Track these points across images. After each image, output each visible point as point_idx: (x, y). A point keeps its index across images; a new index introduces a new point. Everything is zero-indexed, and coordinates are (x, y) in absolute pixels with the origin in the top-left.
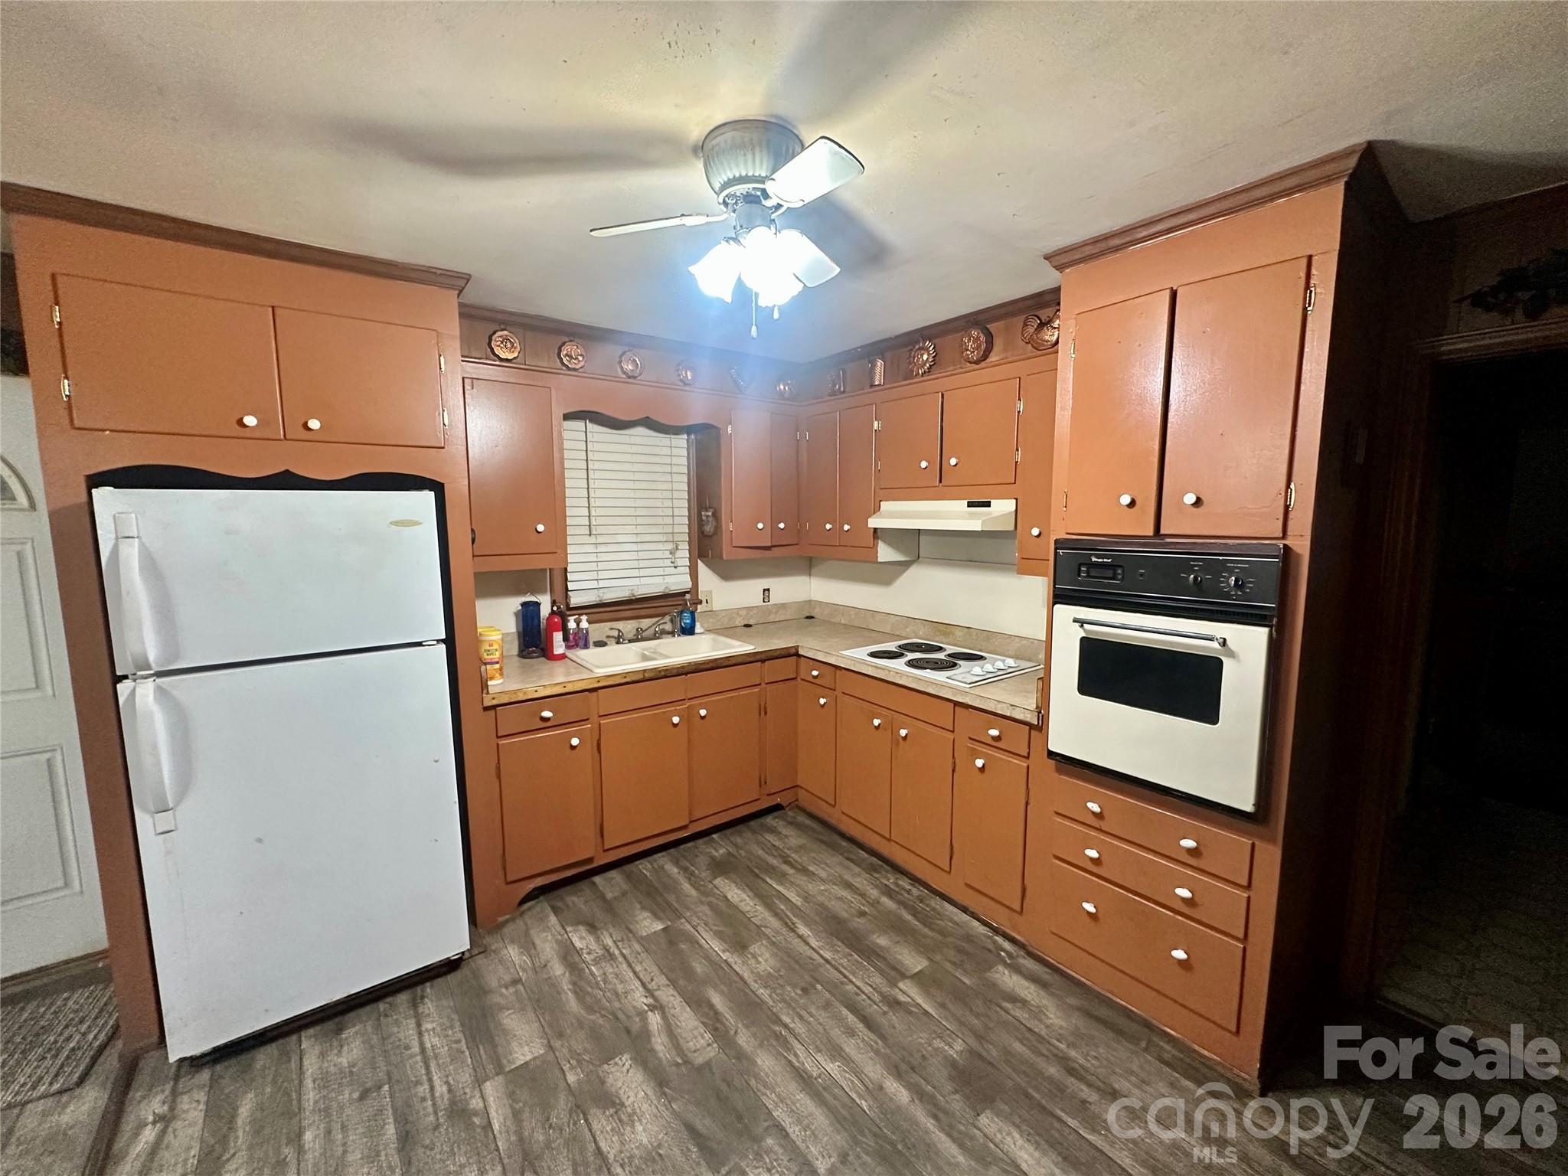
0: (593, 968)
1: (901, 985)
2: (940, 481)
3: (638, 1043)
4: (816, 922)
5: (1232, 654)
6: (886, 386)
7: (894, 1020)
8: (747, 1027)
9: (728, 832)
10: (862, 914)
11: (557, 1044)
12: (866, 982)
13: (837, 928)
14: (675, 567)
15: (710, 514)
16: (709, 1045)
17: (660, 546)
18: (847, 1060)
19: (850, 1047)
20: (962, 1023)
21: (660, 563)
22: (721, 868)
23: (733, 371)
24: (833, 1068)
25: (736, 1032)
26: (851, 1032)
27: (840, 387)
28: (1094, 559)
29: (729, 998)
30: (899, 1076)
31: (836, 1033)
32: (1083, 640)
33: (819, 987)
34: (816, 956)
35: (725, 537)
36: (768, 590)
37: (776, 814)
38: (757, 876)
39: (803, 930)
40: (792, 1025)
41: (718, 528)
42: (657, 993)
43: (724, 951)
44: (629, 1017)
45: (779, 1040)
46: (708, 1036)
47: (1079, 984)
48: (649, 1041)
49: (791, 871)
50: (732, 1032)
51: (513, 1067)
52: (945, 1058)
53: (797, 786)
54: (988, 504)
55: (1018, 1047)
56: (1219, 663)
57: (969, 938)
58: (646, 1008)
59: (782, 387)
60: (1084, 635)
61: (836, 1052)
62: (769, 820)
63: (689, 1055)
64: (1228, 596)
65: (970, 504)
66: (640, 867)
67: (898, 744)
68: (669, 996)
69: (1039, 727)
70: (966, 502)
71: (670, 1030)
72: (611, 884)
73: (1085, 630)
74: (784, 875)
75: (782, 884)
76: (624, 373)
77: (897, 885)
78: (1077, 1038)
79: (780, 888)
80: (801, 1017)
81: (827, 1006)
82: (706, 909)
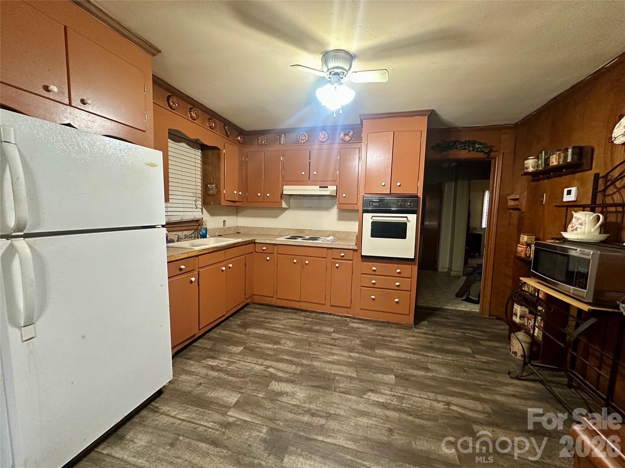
0: (229, 367)
1: (332, 335)
2: (309, 179)
3: (273, 377)
4: (294, 330)
5: (409, 221)
6: (285, 145)
7: (337, 342)
8: (303, 359)
9: (234, 316)
10: (305, 324)
11: (244, 391)
12: (322, 338)
13: (300, 329)
14: (196, 208)
15: (214, 186)
16: (297, 368)
17: (191, 198)
18: (337, 354)
19: (334, 351)
20: (354, 337)
21: (191, 206)
22: (245, 326)
23: (226, 128)
24: (335, 357)
25: (301, 361)
26: (332, 349)
27: (265, 143)
28: (374, 200)
29: (288, 355)
30: (352, 352)
31: (328, 350)
32: (372, 222)
33: (312, 343)
34: (302, 337)
35: (222, 196)
36: (225, 221)
37: (247, 307)
38: (260, 325)
39: (292, 333)
40: (315, 354)
41: (219, 192)
42: (264, 364)
43: (274, 346)
44: (262, 373)
45: (316, 358)
46: (294, 366)
47: (370, 320)
48: (276, 375)
49: (271, 320)
50: (300, 362)
51: (233, 404)
52: (357, 344)
53: (254, 295)
54: (327, 187)
55: (369, 336)
56: (406, 224)
57: (336, 320)
58: (265, 369)
59: (239, 138)
60: (372, 221)
61: (333, 354)
62: (246, 309)
63: (294, 372)
64: (407, 208)
65: (320, 187)
66: (210, 335)
67: (304, 266)
68: (268, 363)
69: (358, 250)
70: (319, 186)
71: (279, 370)
72: (203, 343)
73: (373, 220)
74: (270, 322)
75: (272, 324)
76: (191, 117)
77: (306, 314)
78: (378, 331)
79: (272, 325)
80: (315, 351)
81: (319, 346)
82: (252, 338)
